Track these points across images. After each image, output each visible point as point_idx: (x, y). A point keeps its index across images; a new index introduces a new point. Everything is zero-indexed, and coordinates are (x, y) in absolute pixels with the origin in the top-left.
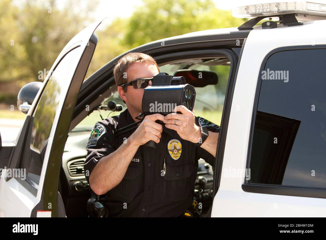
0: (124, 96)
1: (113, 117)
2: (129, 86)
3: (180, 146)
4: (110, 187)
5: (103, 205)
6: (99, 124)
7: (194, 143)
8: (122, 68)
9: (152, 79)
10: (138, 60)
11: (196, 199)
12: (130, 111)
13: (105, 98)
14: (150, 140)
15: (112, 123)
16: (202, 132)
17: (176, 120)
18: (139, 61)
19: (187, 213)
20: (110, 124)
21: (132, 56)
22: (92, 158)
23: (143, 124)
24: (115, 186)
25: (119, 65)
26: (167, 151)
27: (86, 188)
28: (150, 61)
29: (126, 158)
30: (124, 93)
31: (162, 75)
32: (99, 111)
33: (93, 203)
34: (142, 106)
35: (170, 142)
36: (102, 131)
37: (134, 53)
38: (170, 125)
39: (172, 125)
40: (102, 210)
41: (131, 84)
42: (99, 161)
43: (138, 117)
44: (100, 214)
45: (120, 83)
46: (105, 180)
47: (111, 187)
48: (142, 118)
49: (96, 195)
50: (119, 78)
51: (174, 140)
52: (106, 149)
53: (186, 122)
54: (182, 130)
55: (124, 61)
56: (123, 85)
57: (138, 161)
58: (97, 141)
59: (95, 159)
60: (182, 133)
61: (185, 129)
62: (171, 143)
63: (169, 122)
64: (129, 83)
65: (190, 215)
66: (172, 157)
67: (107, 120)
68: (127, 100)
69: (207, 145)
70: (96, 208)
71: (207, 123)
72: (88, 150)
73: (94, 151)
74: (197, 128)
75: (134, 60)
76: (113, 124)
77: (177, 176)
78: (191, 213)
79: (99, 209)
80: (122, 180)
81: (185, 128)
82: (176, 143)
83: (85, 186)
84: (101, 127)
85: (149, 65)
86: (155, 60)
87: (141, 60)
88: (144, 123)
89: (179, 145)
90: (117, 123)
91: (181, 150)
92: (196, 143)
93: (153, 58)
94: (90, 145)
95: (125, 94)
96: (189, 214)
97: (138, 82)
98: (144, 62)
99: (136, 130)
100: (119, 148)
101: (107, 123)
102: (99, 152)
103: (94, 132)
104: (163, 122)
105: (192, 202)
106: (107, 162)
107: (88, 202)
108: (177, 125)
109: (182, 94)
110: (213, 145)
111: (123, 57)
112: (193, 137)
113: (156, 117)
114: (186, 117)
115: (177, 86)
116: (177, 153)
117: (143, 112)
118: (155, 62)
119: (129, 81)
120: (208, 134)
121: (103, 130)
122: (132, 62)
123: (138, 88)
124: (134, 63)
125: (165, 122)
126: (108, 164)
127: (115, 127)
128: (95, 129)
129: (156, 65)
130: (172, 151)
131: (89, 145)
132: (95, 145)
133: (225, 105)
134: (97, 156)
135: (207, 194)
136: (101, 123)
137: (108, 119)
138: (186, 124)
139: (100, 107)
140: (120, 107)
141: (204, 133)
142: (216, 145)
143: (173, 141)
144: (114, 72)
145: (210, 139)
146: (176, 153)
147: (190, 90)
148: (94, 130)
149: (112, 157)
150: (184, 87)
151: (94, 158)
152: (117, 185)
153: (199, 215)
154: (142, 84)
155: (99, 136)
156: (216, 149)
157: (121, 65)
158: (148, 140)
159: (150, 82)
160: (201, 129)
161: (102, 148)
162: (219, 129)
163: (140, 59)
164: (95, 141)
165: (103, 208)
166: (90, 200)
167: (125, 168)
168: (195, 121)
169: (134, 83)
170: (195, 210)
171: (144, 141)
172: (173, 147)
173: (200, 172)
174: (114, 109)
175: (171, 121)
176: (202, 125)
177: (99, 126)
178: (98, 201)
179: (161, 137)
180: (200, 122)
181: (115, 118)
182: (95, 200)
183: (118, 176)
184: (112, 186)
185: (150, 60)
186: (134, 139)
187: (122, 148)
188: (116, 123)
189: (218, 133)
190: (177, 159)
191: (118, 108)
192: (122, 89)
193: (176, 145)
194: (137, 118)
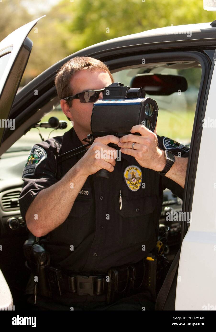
0: (69, 112)
1: (55, 138)
2: (75, 99)
3: (140, 174)
4: (52, 227)
5: (44, 248)
6: (37, 147)
7: (156, 172)
8: (66, 76)
9: (104, 90)
10: (85, 66)
11: (160, 240)
12: (76, 130)
13: (45, 113)
14: (101, 169)
15: (54, 146)
16: (167, 158)
17: (134, 144)
18: (87, 68)
19: (150, 256)
20: (51, 147)
21: (78, 61)
22: (29, 191)
23: (93, 149)
24: (58, 225)
25: (61, 72)
26: (123, 180)
27: (22, 226)
28: (100, 68)
29: (71, 191)
30: (68, 108)
31: (115, 86)
32: (38, 129)
33: (31, 245)
34: (91, 125)
35: (127, 169)
36: (41, 156)
37: (81, 58)
38: (127, 149)
39: (129, 150)
40: (42, 254)
41: (77, 97)
42: (38, 195)
43: (86, 139)
44: (40, 259)
45: (63, 96)
46: (46, 219)
47: (54, 227)
48: (91, 140)
49: (34, 237)
50: (62, 89)
51: (132, 166)
52: (46, 179)
53: (146, 146)
54: (141, 156)
55: (68, 67)
56: (67, 98)
57: (88, 193)
58: (35, 169)
59: (32, 192)
60: (141, 159)
61: (145, 155)
62: (128, 171)
63: (125, 146)
64: (74, 96)
65: (153, 260)
66: (130, 188)
67: (48, 142)
68: (73, 117)
69: (173, 173)
70: (35, 252)
71: (174, 145)
72: (24, 180)
73: (32, 181)
74: (160, 152)
75: (81, 67)
76: (56, 148)
77: (137, 211)
78: (155, 257)
79: (39, 253)
80: (66, 218)
81: (144, 153)
82: (134, 171)
83: (21, 223)
84: (40, 151)
85: (99, 73)
86: (107, 66)
87: (89, 67)
88: (94, 147)
89: (138, 173)
90: (61, 145)
91: (141, 179)
92: (159, 172)
93: (104, 63)
94: (27, 174)
95: (70, 110)
96: (153, 258)
97: (86, 94)
98: (94, 69)
99: (84, 156)
100: (63, 178)
101: (47, 145)
102: (38, 183)
103: (31, 157)
104: (117, 146)
105: (157, 243)
106: (48, 196)
107: (24, 245)
108: (134, 149)
109: (140, 110)
110: (181, 173)
111: (67, 62)
112: (155, 165)
113: (109, 139)
114: (146, 139)
115: (134, 100)
116: (136, 183)
117: (93, 133)
118: (107, 68)
119: (75, 93)
120: (174, 159)
121: (42, 154)
122: (78, 69)
123: (86, 101)
124: (80, 70)
125: (120, 145)
126: (49, 199)
127: (58, 151)
128: (33, 153)
129: (108, 72)
130: (130, 180)
131: (25, 174)
132: (32, 174)
133: (196, 122)
134: (35, 188)
135: (176, 229)
136: (40, 146)
137: (49, 140)
138: (146, 149)
139: (39, 124)
140: (64, 124)
141: (169, 159)
142: (185, 173)
143: (131, 168)
144: (56, 81)
145: (178, 166)
146: (134, 182)
147: (151, 105)
148: (31, 155)
149: (53, 190)
150: (143, 101)
151: (31, 190)
152: (60, 224)
153: (165, 259)
154: (91, 97)
155: (38, 162)
156: (185, 179)
157: (64, 72)
158: (99, 168)
159: (101, 95)
160: (166, 154)
161: (41, 178)
162: (189, 151)
163: (88, 65)
164: (33, 168)
165: (43, 251)
166: (28, 242)
167: (70, 204)
168: (158, 144)
169: (81, 96)
170: (160, 253)
171: (94, 170)
172: (131, 176)
173: (167, 202)
174: (56, 126)
175: (128, 145)
176: (167, 147)
177: (37, 149)
178: (37, 243)
179: (115, 165)
180: (165, 143)
181: (57, 139)
182: (33, 242)
183: (62, 213)
184: (54, 225)
185: (101, 66)
186: (81, 167)
187: (66, 179)
188: (59, 146)
189: (187, 158)
190: (136, 190)
191: (61, 125)
192: (66, 103)
193: (134, 173)
194: (84, 140)
